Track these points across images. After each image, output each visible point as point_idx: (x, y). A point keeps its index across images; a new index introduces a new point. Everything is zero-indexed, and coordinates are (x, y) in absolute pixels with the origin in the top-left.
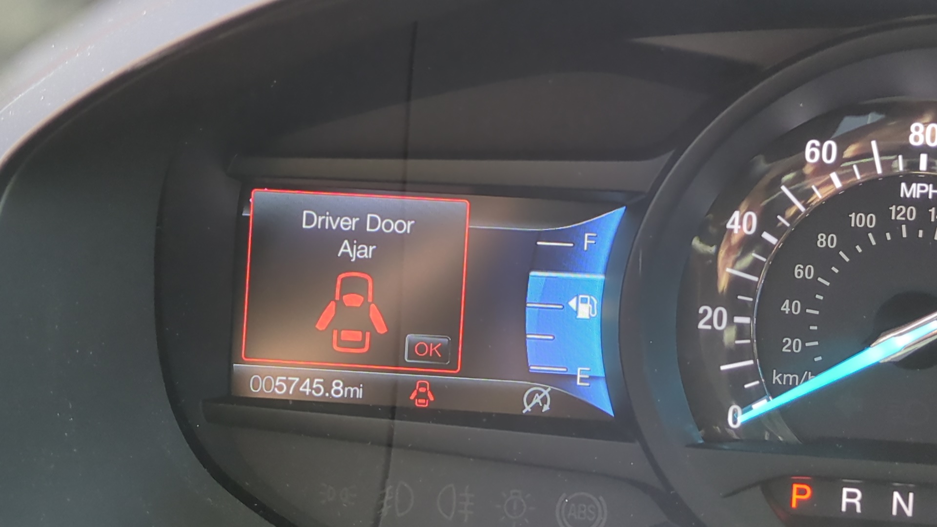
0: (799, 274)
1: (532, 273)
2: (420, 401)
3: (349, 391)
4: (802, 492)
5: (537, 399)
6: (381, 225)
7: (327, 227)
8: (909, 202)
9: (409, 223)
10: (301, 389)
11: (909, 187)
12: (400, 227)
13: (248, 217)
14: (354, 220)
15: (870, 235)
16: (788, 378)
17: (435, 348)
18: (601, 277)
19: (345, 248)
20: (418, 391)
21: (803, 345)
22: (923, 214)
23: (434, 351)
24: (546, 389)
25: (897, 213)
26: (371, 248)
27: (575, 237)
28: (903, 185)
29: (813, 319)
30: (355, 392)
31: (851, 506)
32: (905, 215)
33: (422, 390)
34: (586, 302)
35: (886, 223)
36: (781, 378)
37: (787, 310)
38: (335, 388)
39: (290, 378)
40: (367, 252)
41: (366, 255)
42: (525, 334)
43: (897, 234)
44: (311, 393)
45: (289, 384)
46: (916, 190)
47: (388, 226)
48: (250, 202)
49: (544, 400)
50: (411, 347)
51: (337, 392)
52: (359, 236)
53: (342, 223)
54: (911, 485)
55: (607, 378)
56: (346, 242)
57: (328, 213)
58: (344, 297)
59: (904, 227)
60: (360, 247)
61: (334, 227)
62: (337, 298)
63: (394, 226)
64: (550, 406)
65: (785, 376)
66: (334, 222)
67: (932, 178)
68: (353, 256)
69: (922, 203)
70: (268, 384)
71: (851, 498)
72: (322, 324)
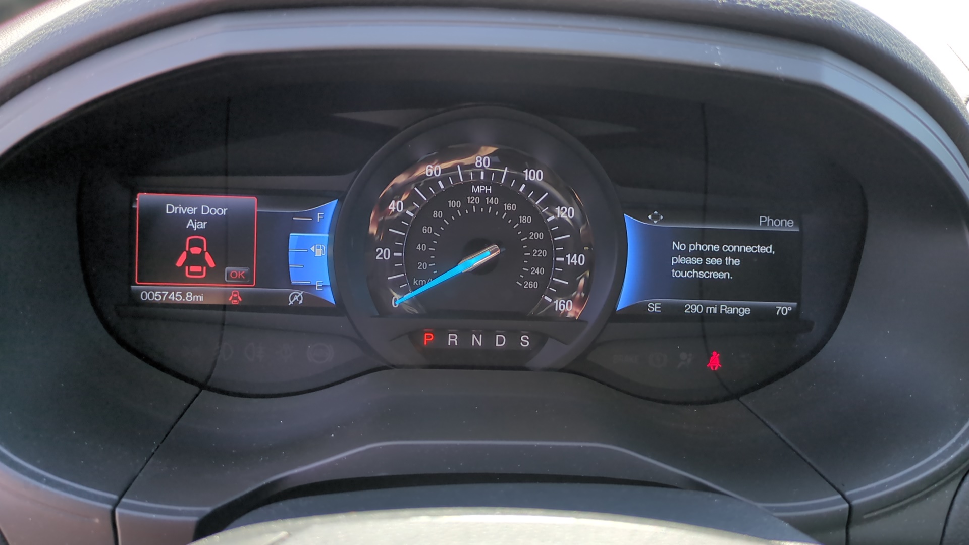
0: (425, 231)
1: (291, 234)
2: (234, 301)
3: (196, 298)
4: (429, 337)
5: (296, 298)
6: (209, 211)
7: (180, 213)
8: (476, 195)
9: (225, 210)
10: (169, 297)
11: (476, 188)
12: (220, 212)
13: (136, 209)
14: (195, 209)
15: (458, 211)
16: (421, 282)
17: (241, 274)
18: (328, 235)
19: (190, 223)
20: (233, 296)
21: (428, 265)
22: (483, 201)
23: (241, 276)
24: (300, 292)
25: (471, 200)
26: (205, 223)
27: (313, 215)
28: (473, 186)
29: (432, 253)
30: (199, 298)
31: (453, 343)
32: (474, 201)
33: (235, 295)
34: (320, 248)
35: (465, 205)
36: (418, 282)
37: (420, 249)
38: (188, 296)
39: (163, 292)
40: (203, 225)
41: (202, 227)
42: (289, 265)
43: (471, 210)
44: (174, 299)
45: (162, 295)
46: (479, 189)
47: (213, 211)
48: (136, 201)
49: (299, 298)
50: (228, 274)
51: (189, 298)
52: (198, 217)
53: (188, 211)
54: (481, 331)
55: (331, 286)
56: (191, 220)
57: (180, 205)
58: (191, 249)
59: (474, 207)
60: (198, 223)
61: (184, 213)
62: (187, 249)
63: (217, 212)
64: (303, 301)
65: (419, 281)
66: (184, 209)
67: (486, 183)
68: (195, 227)
69: (483, 195)
70: (151, 296)
71: (453, 339)
72: (179, 263)
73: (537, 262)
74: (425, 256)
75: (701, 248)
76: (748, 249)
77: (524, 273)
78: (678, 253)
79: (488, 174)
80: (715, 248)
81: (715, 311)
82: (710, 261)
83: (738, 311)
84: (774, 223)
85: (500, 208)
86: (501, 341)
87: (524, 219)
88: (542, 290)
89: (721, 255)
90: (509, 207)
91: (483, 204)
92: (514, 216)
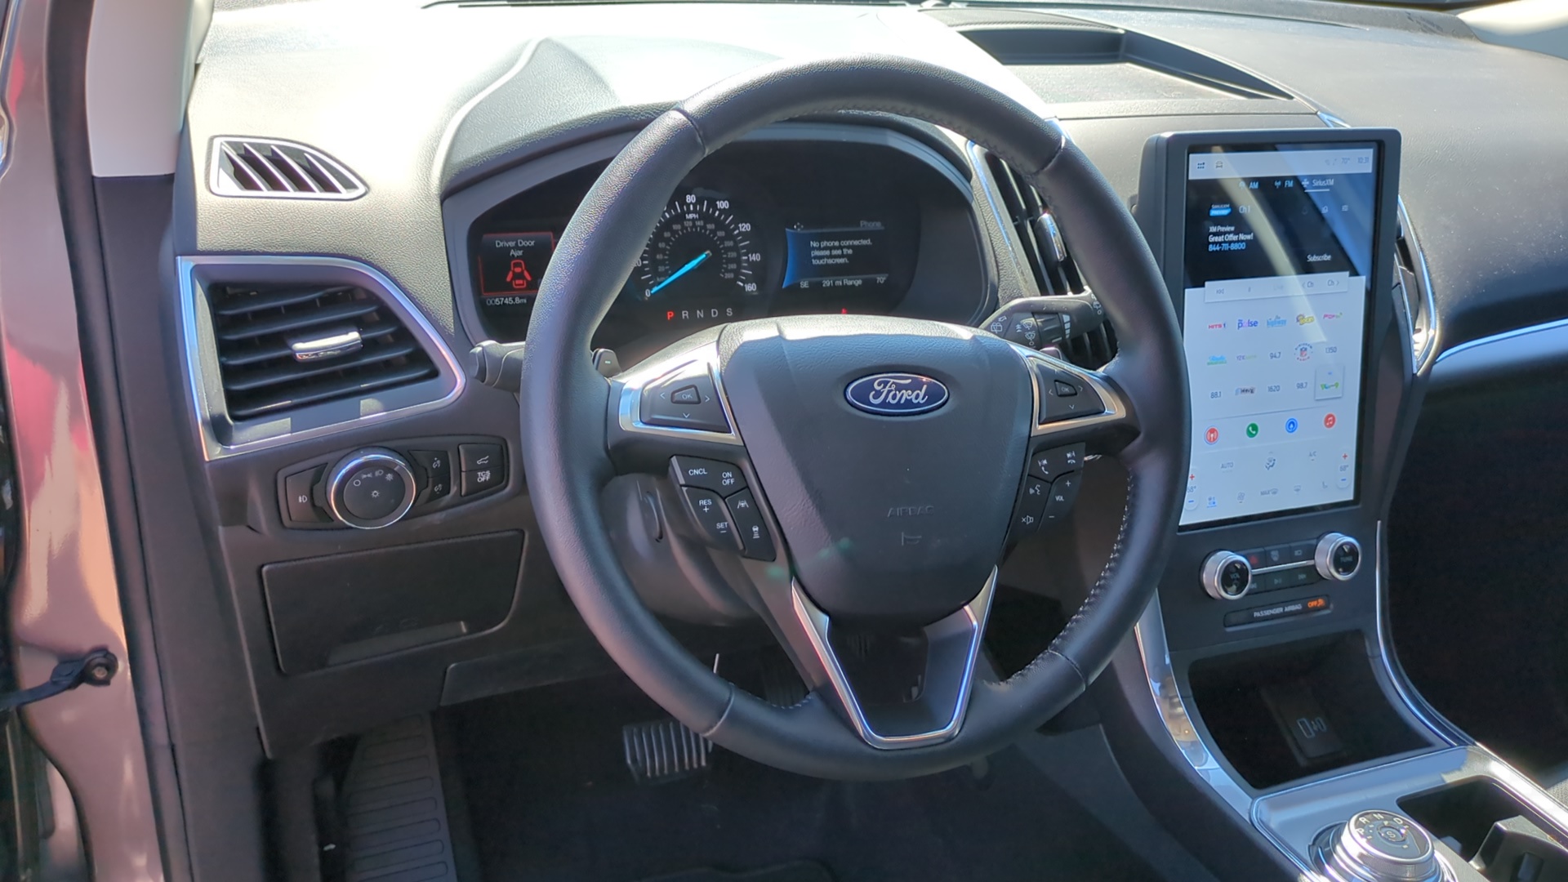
0: (661, 246)
3: (522, 301)
4: (671, 314)
6: (523, 243)
7: (505, 246)
8: (689, 220)
9: (533, 242)
10: (505, 302)
11: (689, 216)
12: (530, 243)
14: (513, 242)
15: (679, 232)
16: (661, 279)
19: (512, 252)
21: (665, 268)
22: (694, 224)
25: (686, 224)
28: (687, 215)
29: (666, 260)
30: (524, 300)
31: (685, 317)
32: (688, 224)
35: (684, 227)
36: (659, 279)
37: (659, 258)
39: (500, 299)
40: (520, 253)
43: (687, 230)
44: (508, 303)
45: (500, 301)
46: (691, 216)
51: (518, 301)
52: (517, 248)
53: (511, 244)
57: (505, 241)
58: (515, 269)
59: (689, 228)
60: (517, 251)
61: (509, 246)
62: (512, 270)
63: (528, 243)
66: (507, 243)
67: (695, 212)
68: (516, 255)
69: (693, 220)
70: (493, 302)
71: (685, 314)
72: (508, 279)
73: (730, 261)
74: (662, 262)
75: (828, 244)
76: (856, 243)
77: (724, 268)
78: (814, 249)
79: (695, 207)
80: (837, 244)
81: (841, 284)
82: (835, 252)
83: (855, 282)
84: (869, 225)
85: (704, 227)
86: (715, 313)
87: (721, 234)
88: (737, 278)
89: (840, 247)
90: (711, 226)
91: (694, 225)
92: (714, 232)
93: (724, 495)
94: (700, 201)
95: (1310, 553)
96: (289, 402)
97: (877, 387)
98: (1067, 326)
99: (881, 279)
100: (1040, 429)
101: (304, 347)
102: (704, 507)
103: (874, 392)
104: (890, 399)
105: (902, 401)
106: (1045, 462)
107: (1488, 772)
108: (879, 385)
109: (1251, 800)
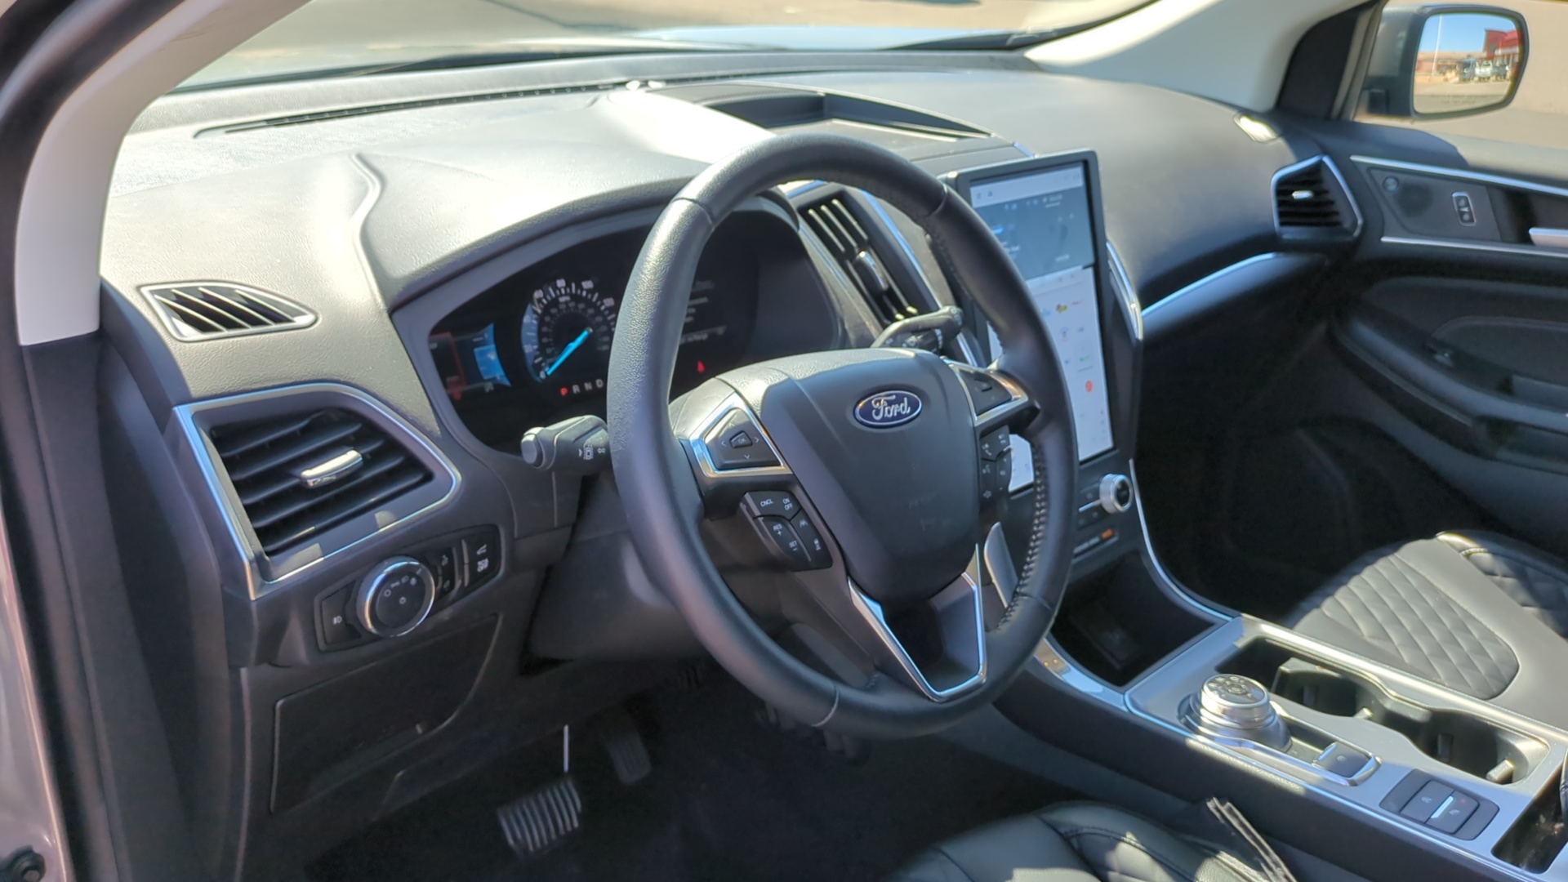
1: (475, 350)
5: (489, 387)
8: (563, 302)
15: (557, 315)
18: (493, 346)
24: (490, 383)
25: (561, 307)
27: (483, 336)
28: (561, 299)
31: (576, 391)
34: (492, 354)
42: (479, 369)
43: (563, 313)
55: (505, 375)
59: (564, 310)
64: (492, 389)
67: (566, 294)
69: (566, 303)
71: (576, 389)
73: (603, 334)
74: (548, 345)
77: (600, 341)
79: (565, 290)
84: (703, 285)
85: (576, 307)
87: (591, 311)
90: (581, 306)
91: (568, 307)
92: (584, 310)
93: (789, 517)
94: (568, 285)
95: (1097, 495)
96: (313, 528)
97: (875, 407)
98: (940, 338)
99: (720, 330)
100: (979, 421)
101: (315, 473)
102: (777, 531)
103: (874, 411)
104: (886, 415)
105: (895, 414)
106: (987, 446)
107: (1261, 633)
108: (876, 403)
109: (1122, 696)
